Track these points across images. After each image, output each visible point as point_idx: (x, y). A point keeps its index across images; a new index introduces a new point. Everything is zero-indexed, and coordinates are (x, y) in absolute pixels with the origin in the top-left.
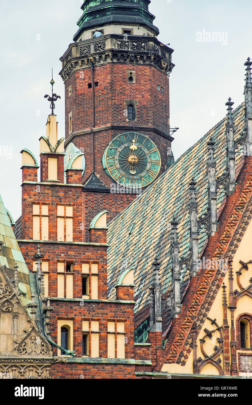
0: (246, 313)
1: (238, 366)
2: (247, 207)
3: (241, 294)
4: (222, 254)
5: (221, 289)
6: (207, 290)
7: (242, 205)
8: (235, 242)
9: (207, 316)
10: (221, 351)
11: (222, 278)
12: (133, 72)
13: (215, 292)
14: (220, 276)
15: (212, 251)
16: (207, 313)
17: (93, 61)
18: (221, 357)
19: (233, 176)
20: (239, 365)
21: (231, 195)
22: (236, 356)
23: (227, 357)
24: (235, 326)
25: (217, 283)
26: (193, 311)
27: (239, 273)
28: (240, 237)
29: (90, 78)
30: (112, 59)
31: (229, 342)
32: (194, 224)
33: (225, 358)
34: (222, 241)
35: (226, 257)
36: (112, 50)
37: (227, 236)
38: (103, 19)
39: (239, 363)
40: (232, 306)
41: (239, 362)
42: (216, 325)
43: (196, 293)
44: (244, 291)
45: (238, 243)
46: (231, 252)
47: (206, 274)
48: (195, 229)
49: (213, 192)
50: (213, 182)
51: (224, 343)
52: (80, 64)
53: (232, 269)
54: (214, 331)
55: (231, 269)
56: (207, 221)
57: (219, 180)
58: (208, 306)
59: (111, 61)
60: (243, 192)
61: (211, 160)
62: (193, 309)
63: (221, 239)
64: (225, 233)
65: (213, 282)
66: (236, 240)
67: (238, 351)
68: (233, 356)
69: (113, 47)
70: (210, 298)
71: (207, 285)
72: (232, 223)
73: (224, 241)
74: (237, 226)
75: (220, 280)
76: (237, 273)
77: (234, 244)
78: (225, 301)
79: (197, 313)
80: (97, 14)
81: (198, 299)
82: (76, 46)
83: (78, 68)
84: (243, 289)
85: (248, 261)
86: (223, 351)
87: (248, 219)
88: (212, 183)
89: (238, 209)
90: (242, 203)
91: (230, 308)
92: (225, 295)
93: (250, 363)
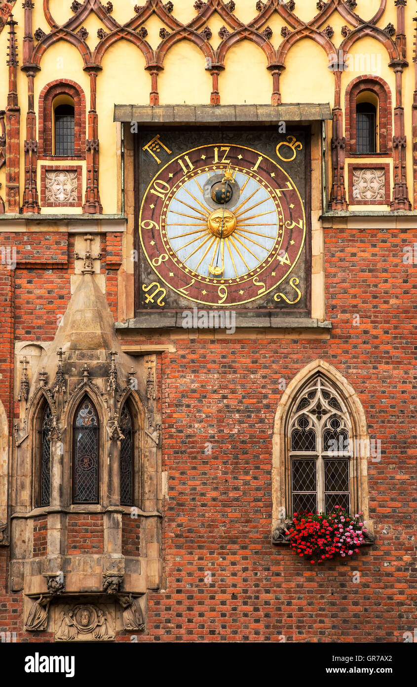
0: (62, 80)
1: (39, 193)
3: (50, 37)
5: (7, 29)
11: (9, 4)
18: (2, 176)
20: (43, 192)
22: (36, 173)
23: (13, 175)
24: (36, 109)
31: (19, 144)
33: (8, 178)
39: (42, 187)
40: (28, 65)
41: (44, 187)
44: (58, 32)
51: (7, 146)
67: (41, 163)
68: (31, 172)
75: (6, 10)
78: (13, 54)
84: (55, 26)
86: (4, 163)
91: (25, 69)
92: (13, 40)
93: (69, 187)
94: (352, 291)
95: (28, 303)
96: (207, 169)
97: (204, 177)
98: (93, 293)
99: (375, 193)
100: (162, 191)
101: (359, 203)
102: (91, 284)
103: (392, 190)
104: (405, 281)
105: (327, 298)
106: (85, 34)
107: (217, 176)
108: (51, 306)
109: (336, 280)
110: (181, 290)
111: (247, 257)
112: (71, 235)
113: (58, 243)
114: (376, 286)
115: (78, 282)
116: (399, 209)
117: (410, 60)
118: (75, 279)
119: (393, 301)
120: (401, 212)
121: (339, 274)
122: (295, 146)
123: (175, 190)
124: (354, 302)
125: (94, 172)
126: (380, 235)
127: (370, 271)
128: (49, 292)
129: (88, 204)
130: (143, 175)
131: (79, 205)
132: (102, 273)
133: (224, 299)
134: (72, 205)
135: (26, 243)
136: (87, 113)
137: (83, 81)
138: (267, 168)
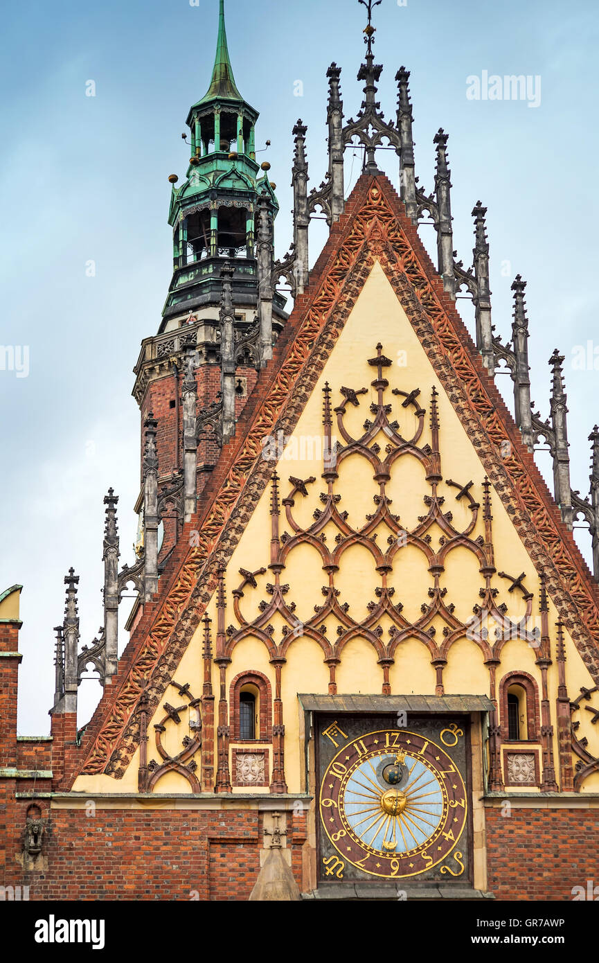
0: (250, 671)
1: (231, 774)
2: (257, 465)
3: (241, 633)
4: (205, 557)
5: (202, 625)
6: (172, 629)
7: (247, 461)
8: (232, 534)
9: (171, 678)
10: (196, 747)
11: (204, 603)
12: (242, 379)
13: (189, 632)
14: (199, 600)
15: (185, 553)
16: (171, 673)
17: (176, 363)
18: (198, 759)
19: (230, 407)
20: (234, 773)
21: (225, 443)
22: (227, 755)
23: (208, 758)
24: (228, 698)
25: (193, 613)
26: (142, 670)
27: (238, 594)
28: (242, 524)
29: (172, 392)
30: (206, 359)
31: (213, 729)
32: (150, 500)
33: (204, 760)
34: (205, 532)
35: (214, 563)
36: (206, 344)
37: (215, 521)
38: (198, 300)
39: (233, 768)
40: (222, 658)
41: (235, 768)
42: (190, 696)
43: (150, 635)
44: (248, 629)
45: (237, 536)
46: (223, 553)
47: (171, 597)
48: (152, 510)
49: (190, 438)
50: (191, 419)
51: (203, 731)
52: (158, 371)
53: (225, 585)
54: (185, 708)
55: (223, 585)
56: (179, 494)
57: (204, 415)
58: (174, 658)
59: (205, 362)
60: (250, 438)
61: (188, 376)
62: (144, 667)
63: (203, 527)
64: (212, 517)
65: (185, 611)
66: (233, 530)
67: (232, 746)
68: (223, 755)
69: (209, 340)
70: (178, 644)
71: (173, 618)
72: (226, 497)
73: (210, 532)
74: (236, 503)
75: (201, 609)
76: (234, 592)
77: (230, 537)
78: (208, 648)
79: (151, 674)
80: (188, 294)
81: (153, 647)
82: (152, 343)
83: (155, 377)
84: (246, 624)
85: (258, 569)
86: (200, 746)
87: (258, 489)
88: (189, 420)
89: (240, 469)
90: (246, 459)
91: (219, 662)
92: (207, 636)
93: (256, 769)
94: (511, 864)
95: (222, 875)
96: (379, 753)
97: (376, 760)
98: (282, 866)
99: (526, 776)
100: (340, 772)
101: (513, 785)
102: (279, 858)
103: (541, 774)
104: (556, 856)
105: (489, 871)
106: (271, 630)
107: (388, 759)
108: (243, 878)
109: (497, 854)
110: (358, 863)
111: (416, 833)
112: (261, 812)
113: (249, 820)
114: (531, 860)
115: (266, 857)
116: (549, 791)
117: (554, 659)
118: (264, 854)
119: (546, 874)
120: (552, 794)
121: (499, 849)
122: (457, 732)
123: (351, 771)
124: (513, 874)
125: (280, 754)
126: (533, 814)
127: (526, 846)
128: (240, 865)
129: (275, 784)
130: (323, 758)
131: (267, 785)
132: (288, 847)
133: (396, 872)
134: (260, 785)
135: (221, 820)
136: (273, 702)
137: (269, 672)
138: (431, 753)
